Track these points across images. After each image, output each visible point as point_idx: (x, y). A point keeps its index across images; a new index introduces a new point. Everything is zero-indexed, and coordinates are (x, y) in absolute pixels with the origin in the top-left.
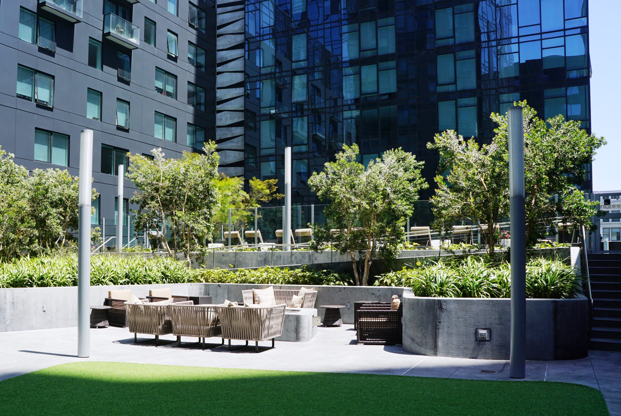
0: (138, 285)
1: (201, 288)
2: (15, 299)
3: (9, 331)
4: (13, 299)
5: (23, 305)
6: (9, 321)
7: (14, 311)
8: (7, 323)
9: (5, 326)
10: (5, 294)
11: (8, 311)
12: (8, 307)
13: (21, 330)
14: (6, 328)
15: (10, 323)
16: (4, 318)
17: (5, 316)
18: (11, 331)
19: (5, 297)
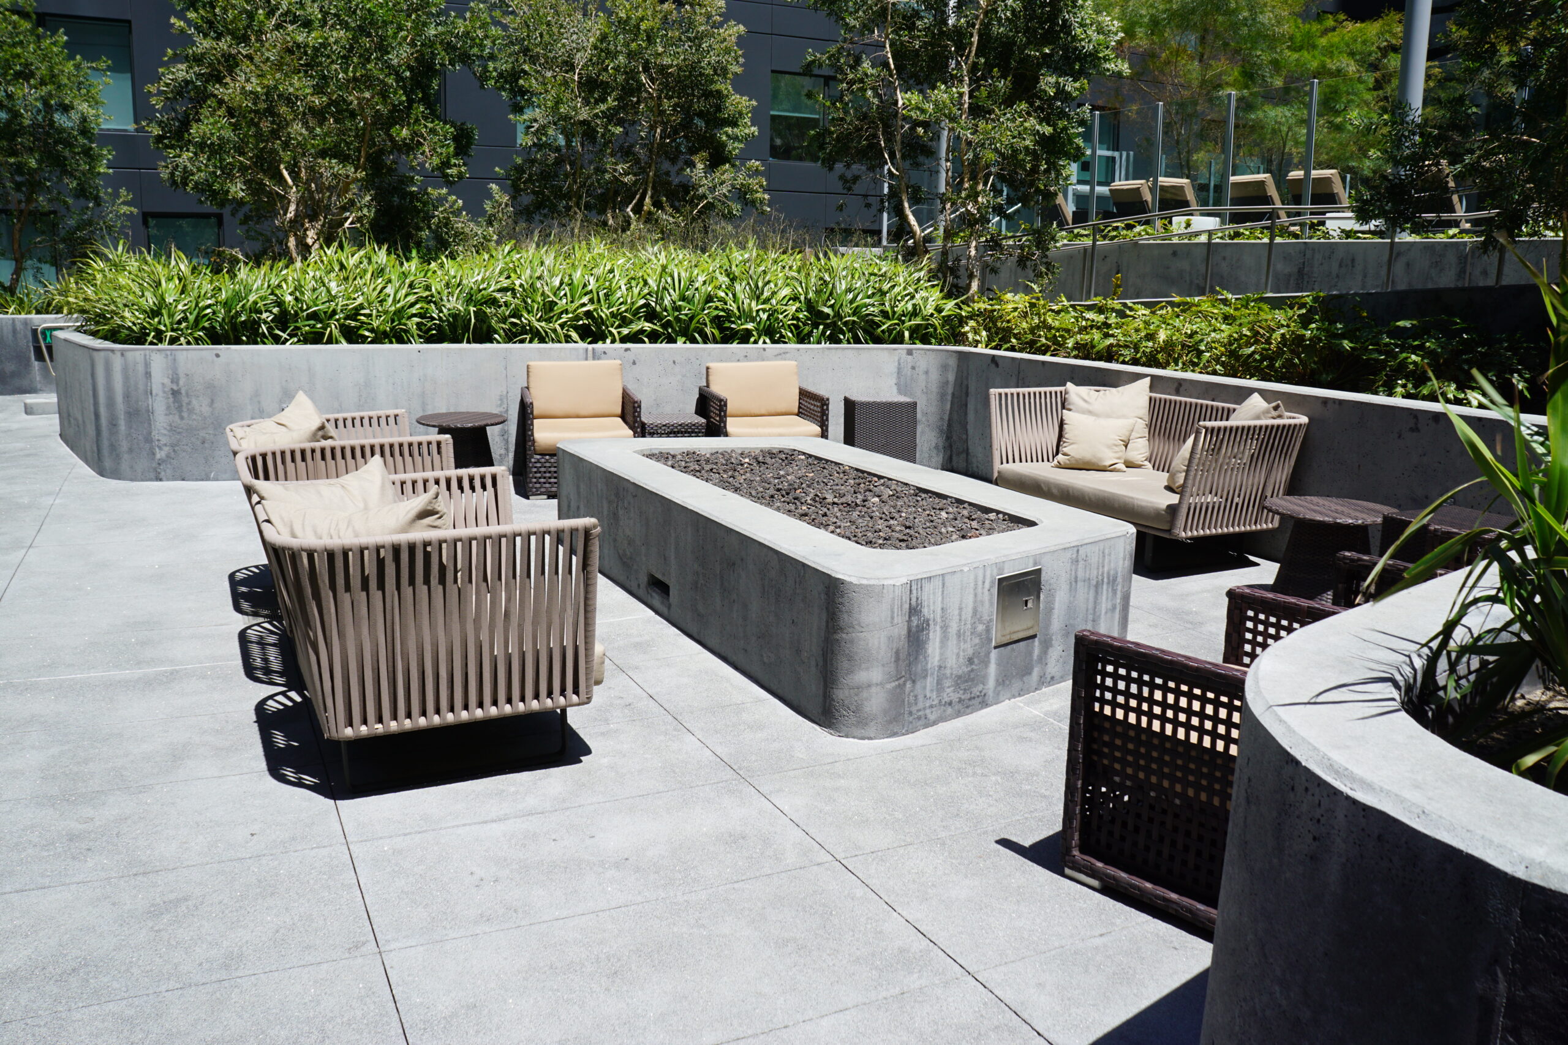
0: (689, 345)
1: (944, 368)
2: (181, 383)
3: (168, 480)
4: (175, 380)
5: (212, 401)
6: (166, 449)
7: (182, 418)
8: (160, 455)
9: (154, 465)
10: (147, 365)
11: (161, 418)
12: (159, 405)
13: (207, 479)
14: (155, 470)
15: (168, 456)
16: (148, 439)
17: (150, 433)
18: (174, 479)
19: (148, 375)
